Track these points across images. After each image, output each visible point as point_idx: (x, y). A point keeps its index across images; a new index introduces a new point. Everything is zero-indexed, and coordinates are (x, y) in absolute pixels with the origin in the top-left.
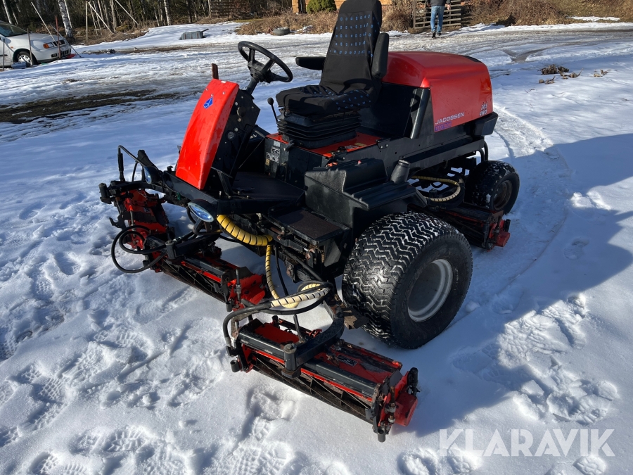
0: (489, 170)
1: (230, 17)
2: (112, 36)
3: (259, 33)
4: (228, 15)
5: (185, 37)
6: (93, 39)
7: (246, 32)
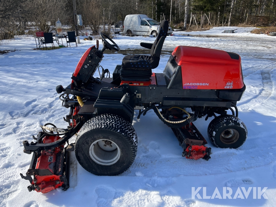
0: (221, 119)
1: (255, 25)
2: (198, 29)
3: (262, 33)
4: (255, 24)
5: (225, 32)
6: (191, 29)
7: (255, 32)
